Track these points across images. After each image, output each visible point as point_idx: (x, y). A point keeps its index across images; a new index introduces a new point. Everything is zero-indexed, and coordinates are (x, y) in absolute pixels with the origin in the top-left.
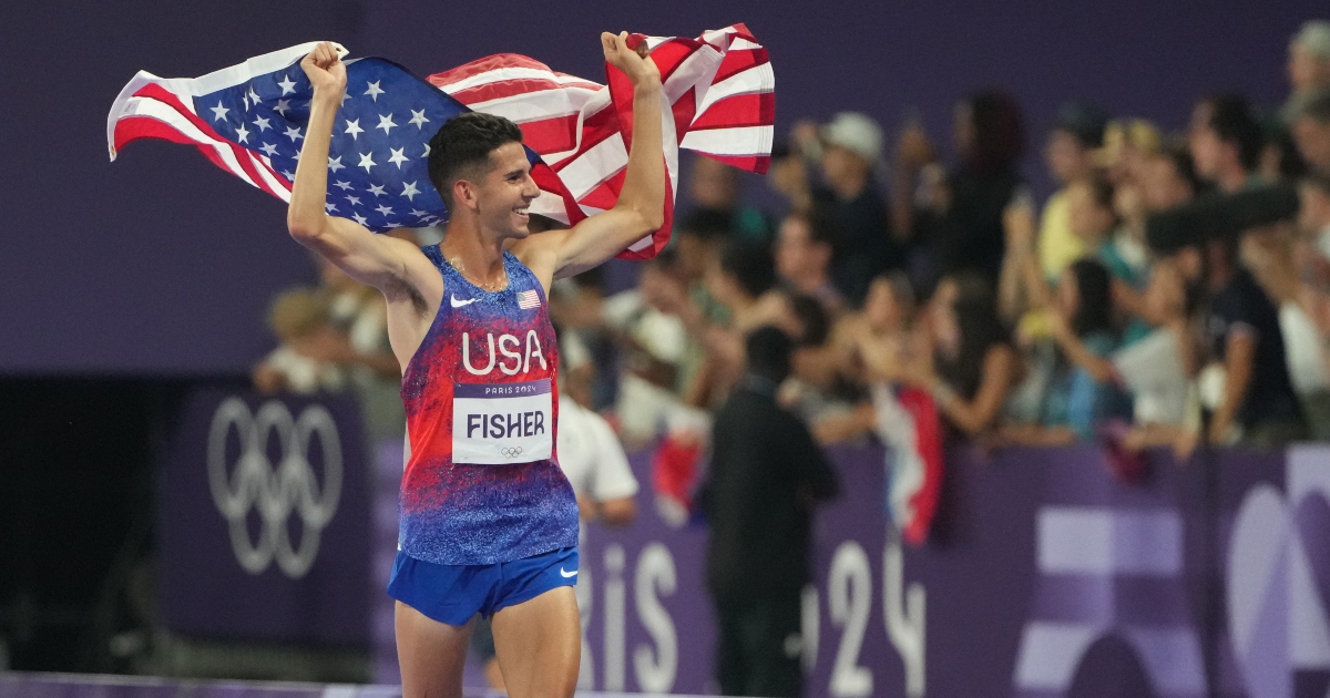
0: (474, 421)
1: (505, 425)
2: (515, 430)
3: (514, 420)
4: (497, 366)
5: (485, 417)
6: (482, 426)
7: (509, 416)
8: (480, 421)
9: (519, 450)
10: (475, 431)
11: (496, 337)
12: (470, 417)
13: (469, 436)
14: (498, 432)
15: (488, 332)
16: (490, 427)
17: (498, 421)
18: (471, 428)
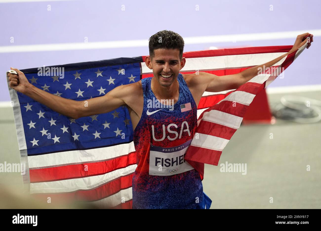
0: (158, 160)
1: (171, 162)
2: (175, 163)
3: (175, 160)
4: (166, 137)
5: (163, 159)
6: (161, 162)
7: (173, 159)
8: (161, 160)
9: (177, 170)
10: (158, 164)
11: (166, 126)
12: (157, 158)
13: (156, 165)
14: (168, 164)
15: (163, 124)
16: (164, 163)
17: (168, 161)
18: (157, 162)
